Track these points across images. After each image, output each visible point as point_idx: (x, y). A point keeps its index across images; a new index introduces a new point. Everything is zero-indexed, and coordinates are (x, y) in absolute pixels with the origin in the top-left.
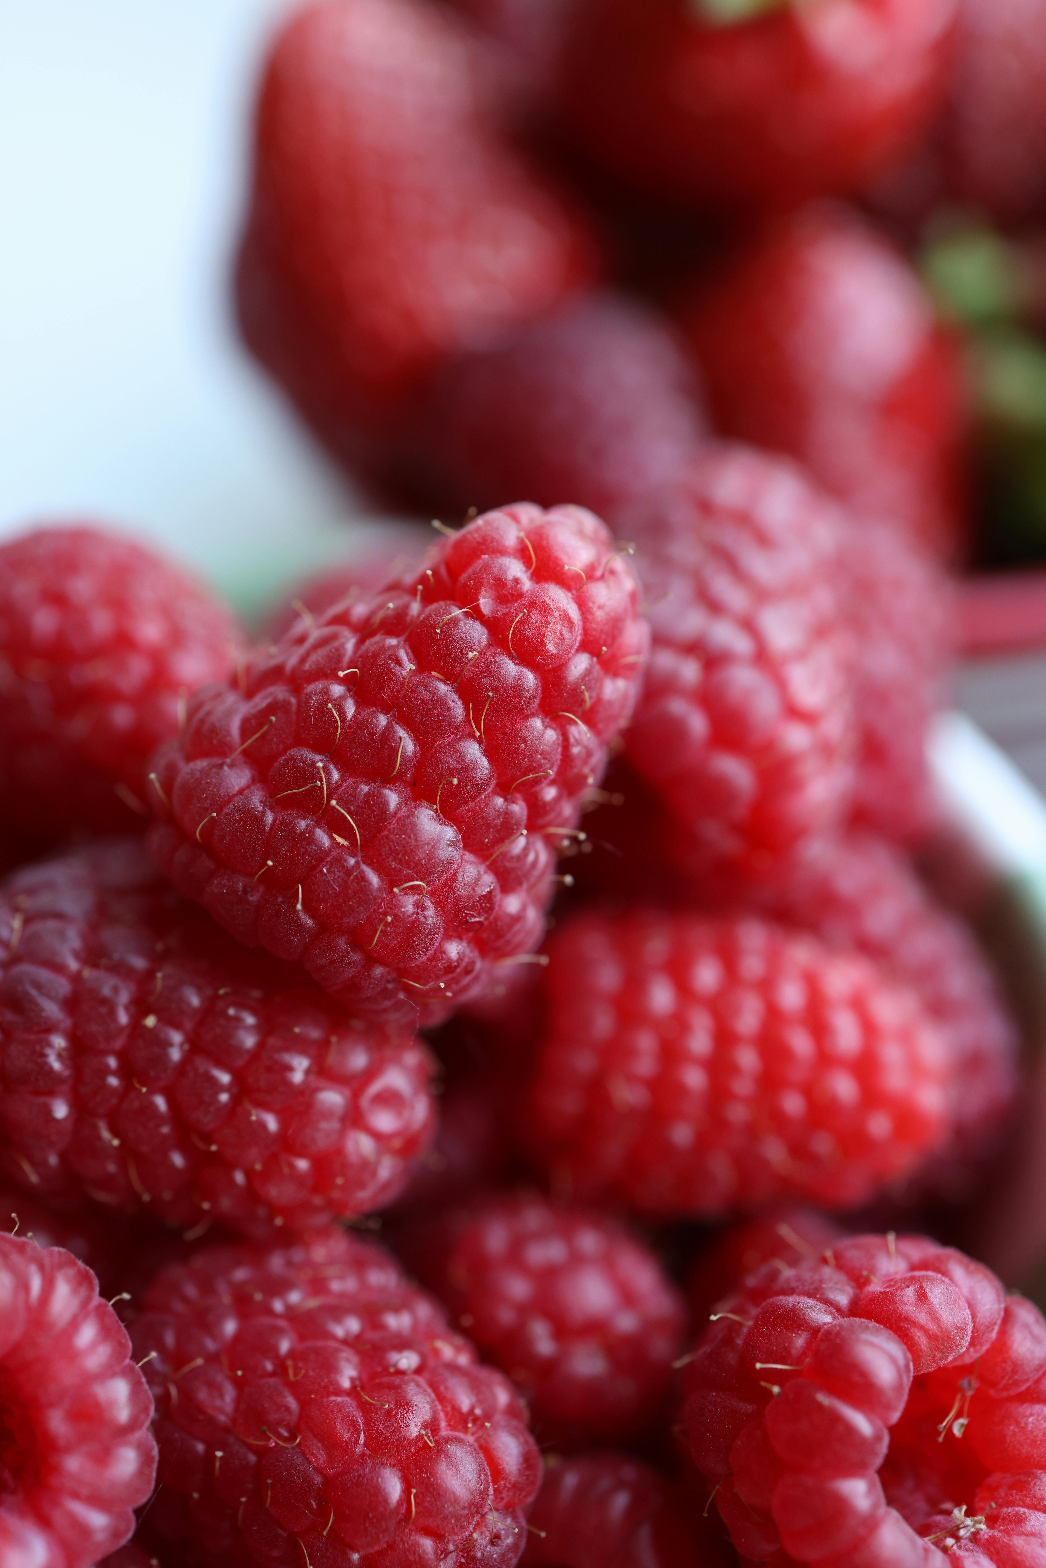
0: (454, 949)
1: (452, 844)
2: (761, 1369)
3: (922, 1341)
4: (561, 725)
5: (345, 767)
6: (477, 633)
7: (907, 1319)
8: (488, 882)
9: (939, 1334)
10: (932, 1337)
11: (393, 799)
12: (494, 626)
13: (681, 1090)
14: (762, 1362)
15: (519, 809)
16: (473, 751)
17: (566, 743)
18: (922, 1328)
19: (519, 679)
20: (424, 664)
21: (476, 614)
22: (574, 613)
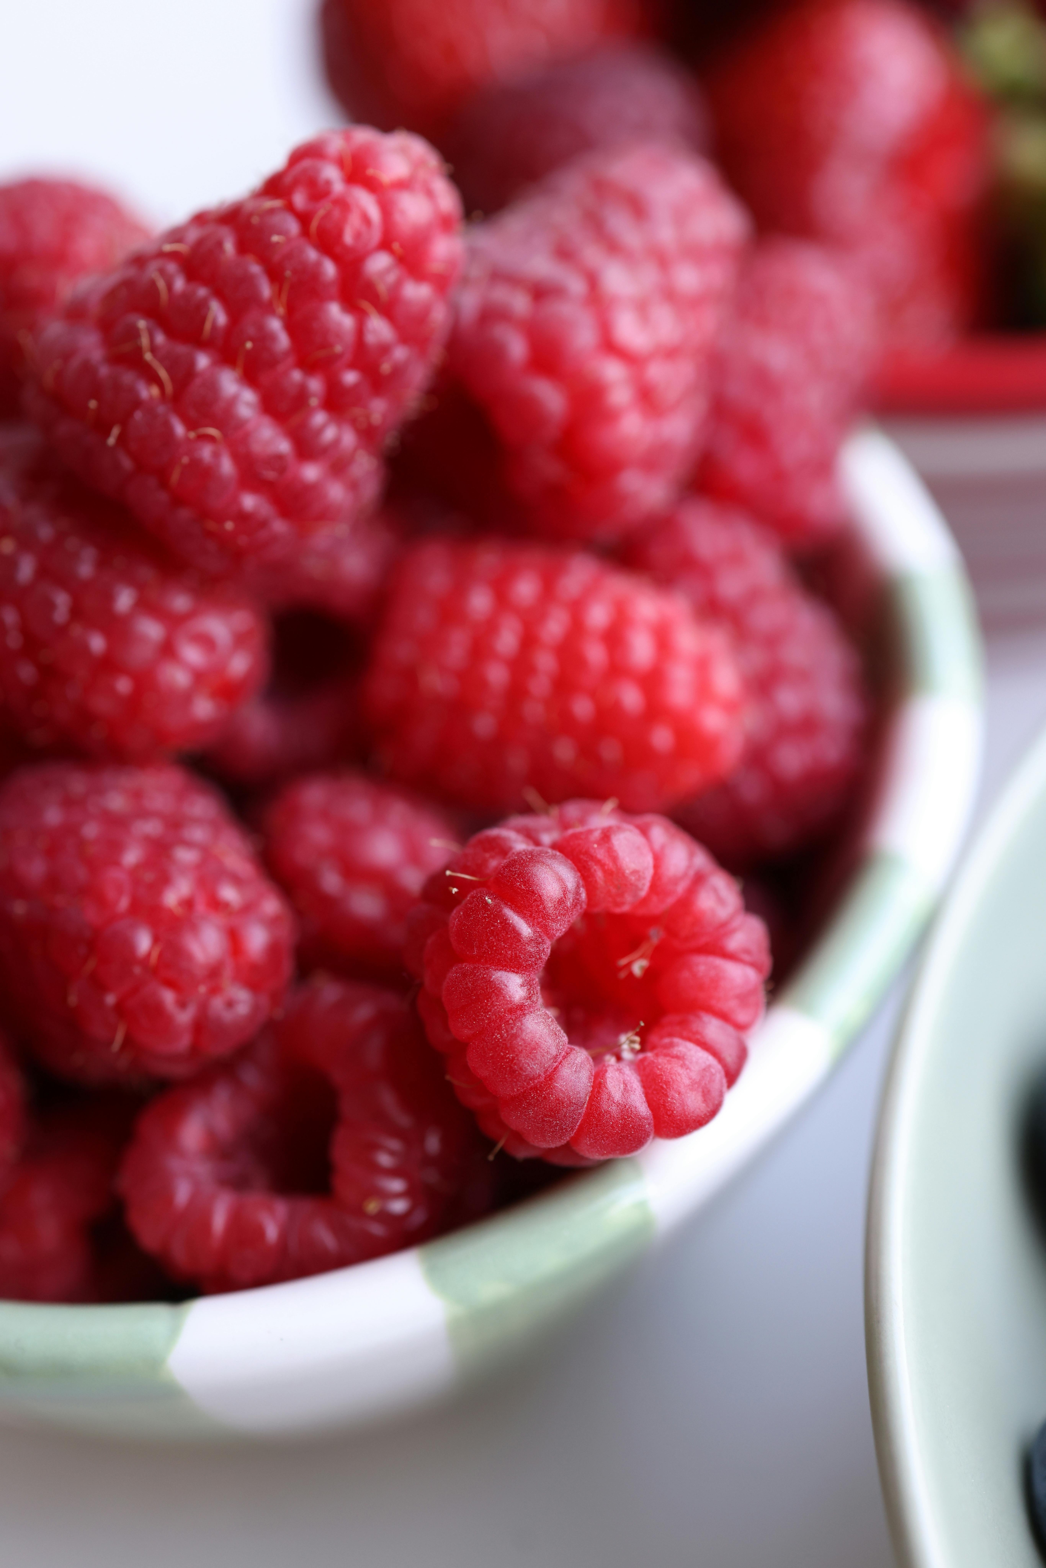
0: (249, 502)
1: (248, 404)
2: (450, 876)
3: (599, 874)
4: (360, 316)
5: (171, 333)
6: (293, 226)
7: (587, 853)
8: (284, 446)
9: (614, 870)
10: (608, 873)
11: (203, 361)
12: (304, 219)
13: (483, 684)
14: (453, 871)
15: (315, 385)
16: (275, 325)
17: (360, 331)
18: (599, 862)
19: (318, 265)
20: (242, 248)
21: (290, 208)
22: (374, 213)
